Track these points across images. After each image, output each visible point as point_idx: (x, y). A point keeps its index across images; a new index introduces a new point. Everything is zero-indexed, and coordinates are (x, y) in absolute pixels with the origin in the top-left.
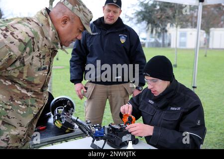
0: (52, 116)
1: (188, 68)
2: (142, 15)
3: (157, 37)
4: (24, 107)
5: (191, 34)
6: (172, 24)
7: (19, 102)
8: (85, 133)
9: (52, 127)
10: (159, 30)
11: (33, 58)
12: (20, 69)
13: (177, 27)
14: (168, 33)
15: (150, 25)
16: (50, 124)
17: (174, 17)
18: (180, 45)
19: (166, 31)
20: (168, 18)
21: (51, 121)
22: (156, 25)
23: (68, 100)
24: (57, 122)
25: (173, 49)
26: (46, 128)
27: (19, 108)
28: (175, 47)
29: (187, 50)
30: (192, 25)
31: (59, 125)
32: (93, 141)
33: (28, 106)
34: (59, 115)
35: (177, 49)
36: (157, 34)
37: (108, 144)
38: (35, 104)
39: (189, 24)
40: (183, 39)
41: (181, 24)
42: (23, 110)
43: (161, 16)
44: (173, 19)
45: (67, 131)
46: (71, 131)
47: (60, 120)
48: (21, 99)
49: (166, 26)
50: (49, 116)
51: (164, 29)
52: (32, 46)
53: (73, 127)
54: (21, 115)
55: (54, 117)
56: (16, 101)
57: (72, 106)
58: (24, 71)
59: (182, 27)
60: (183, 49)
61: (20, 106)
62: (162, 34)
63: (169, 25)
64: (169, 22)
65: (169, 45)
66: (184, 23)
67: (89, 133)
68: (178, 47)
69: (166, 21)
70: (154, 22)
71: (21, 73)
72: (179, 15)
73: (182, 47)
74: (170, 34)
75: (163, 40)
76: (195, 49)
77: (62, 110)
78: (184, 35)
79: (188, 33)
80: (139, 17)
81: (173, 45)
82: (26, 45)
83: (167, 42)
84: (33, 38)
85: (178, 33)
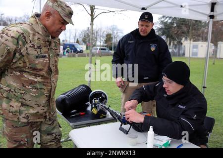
0: (90, 104)
1: (200, 73)
2: (162, 31)
3: (174, 48)
4: (34, 90)
5: (202, 46)
6: (186, 38)
7: (30, 87)
8: (115, 119)
9: (90, 113)
10: (176, 42)
11: (27, 49)
12: (23, 59)
13: (190, 40)
14: (183, 46)
15: (168, 39)
16: (88, 111)
17: (188, 32)
18: (193, 55)
19: (182, 44)
20: (183, 33)
21: (89, 108)
22: (173, 38)
23: (103, 93)
24: (94, 109)
25: (187, 58)
26: (85, 114)
27: (31, 92)
28: (188, 56)
29: (198, 58)
30: (202, 39)
31: (95, 111)
32: (121, 125)
33: (38, 89)
34: (95, 104)
35: (190, 58)
36: (174, 46)
37: (133, 128)
38: (44, 87)
39: (200, 38)
40: (195, 50)
41: (193, 38)
42: (34, 93)
43: (178, 32)
44: (187, 34)
45: (101, 117)
46: (104, 117)
47: (96, 108)
48: (30, 84)
49: (181, 39)
50: (88, 105)
51: (179, 42)
52: (24, 40)
53: (105, 113)
54: (35, 97)
55: (92, 106)
56: (27, 87)
57: (106, 98)
58: (26, 61)
59: (194, 41)
60: (194, 58)
61: (31, 90)
62: (178, 46)
63: (184, 39)
64: (184, 36)
65: (184, 54)
66: (196, 38)
67: (118, 118)
68: (191, 56)
69: (181, 35)
70: (172, 36)
71: (24, 62)
72: (192, 31)
73: (194, 57)
74: (184, 46)
75: (179, 51)
76: (205, 58)
77: (98, 100)
78: (196, 47)
79: (200, 45)
80: (160, 32)
81: (187, 55)
82: (17, 39)
83: (181, 52)
84: (23, 34)
85: (191, 45)
